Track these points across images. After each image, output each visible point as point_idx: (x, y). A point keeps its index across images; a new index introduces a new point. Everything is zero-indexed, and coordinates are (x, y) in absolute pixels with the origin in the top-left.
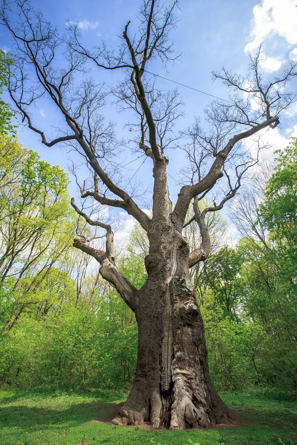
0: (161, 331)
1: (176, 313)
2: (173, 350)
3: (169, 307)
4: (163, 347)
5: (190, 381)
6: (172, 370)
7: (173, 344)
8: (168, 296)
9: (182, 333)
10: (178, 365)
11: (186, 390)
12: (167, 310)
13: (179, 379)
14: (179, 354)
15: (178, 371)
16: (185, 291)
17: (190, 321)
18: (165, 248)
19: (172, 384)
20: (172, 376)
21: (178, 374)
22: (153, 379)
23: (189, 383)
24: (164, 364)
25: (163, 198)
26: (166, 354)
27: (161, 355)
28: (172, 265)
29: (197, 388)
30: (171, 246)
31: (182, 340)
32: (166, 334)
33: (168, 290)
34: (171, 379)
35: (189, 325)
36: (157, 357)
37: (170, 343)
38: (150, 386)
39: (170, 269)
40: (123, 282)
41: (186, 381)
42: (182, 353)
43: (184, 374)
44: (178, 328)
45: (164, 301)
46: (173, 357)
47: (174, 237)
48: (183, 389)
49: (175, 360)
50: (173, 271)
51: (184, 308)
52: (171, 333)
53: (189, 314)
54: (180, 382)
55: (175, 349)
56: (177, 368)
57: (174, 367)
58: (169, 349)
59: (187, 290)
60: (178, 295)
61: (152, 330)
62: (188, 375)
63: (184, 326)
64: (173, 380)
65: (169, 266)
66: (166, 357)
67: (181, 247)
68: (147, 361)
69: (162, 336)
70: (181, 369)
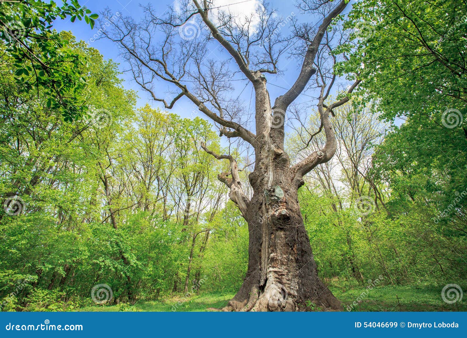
0: (260, 238)
1: (270, 220)
2: (269, 252)
3: (265, 216)
4: (262, 251)
5: (280, 277)
6: (267, 269)
7: (269, 248)
8: (263, 206)
9: (275, 237)
10: (271, 264)
12: (263, 218)
14: (272, 255)
15: (271, 269)
16: (275, 200)
17: (281, 225)
18: (263, 163)
19: (266, 280)
20: (267, 274)
21: (270, 271)
22: (254, 277)
23: (279, 279)
24: (263, 265)
25: (262, 116)
26: (264, 256)
27: (260, 257)
28: (269, 178)
29: (288, 282)
30: (268, 160)
31: (275, 243)
32: (264, 240)
35: (282, 229)
36: (258, 259)
37: (267, 247)
38: (251, 283)
39: (267, 182)
40: (241, 202)
41: (276, 278)
42: (275, 254)
43: (275, 272)
44: (272, 233)
45: (262, 212)
46: (269, 258)
47: (268, 151)
48: (273, 283)
49: (269, 260)
50: (269, 183)
51: (274, 215)
52: (267, 238)
53: (280, 219)
54: (272, 277)
56: (270, 267)
58: (266, 251)
59: (276, 198)
60: (270, 204)
61: (254, 238)
62: (280, 272)
63: (277, 230)
64: (267, 277)
65: (266, 179)
66: (264, 259)
67: (275, 159)
69: (261, 242)
70: (273, 267)
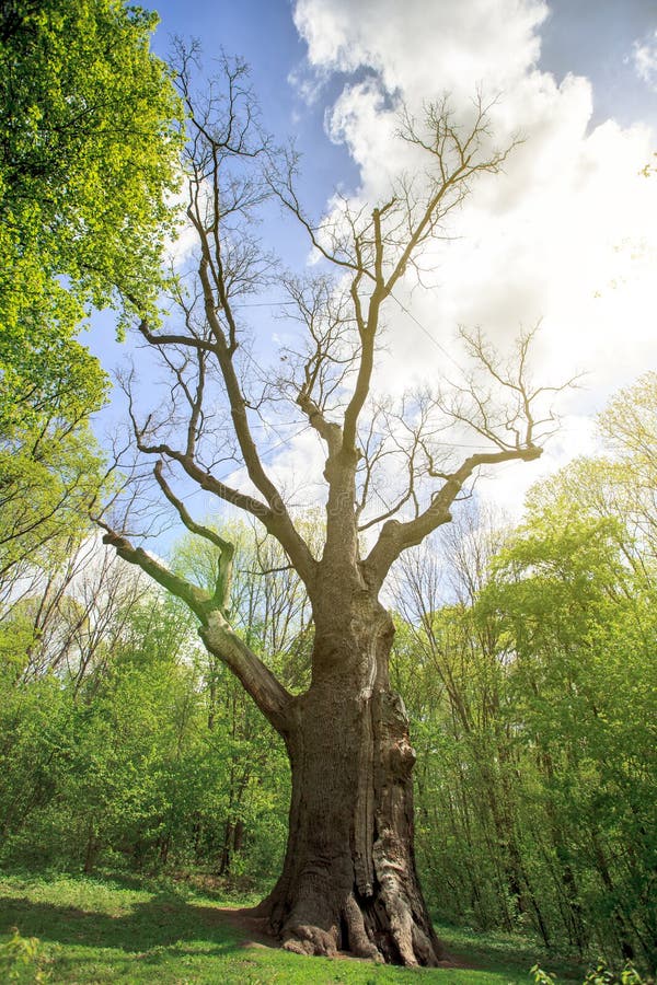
0: (355, 786)
1: (383, 757)
2: (375, 823)
3: (368, 743)
4: (357, 815)
5: (404, 883)
6: (376, 861)
7: (375, 812)
8: (367, 721)
9: (391, 795)
10: (386, 853)
11: (404, 899)
12: (365, 747)
13: (390, 879)
14: (387, 831)
15: (386, 862)
18: (358, 629)
19: (378, 886)
20: (375, 872)
21: (387, 868)
22: (343, 873)
23: (404, 887)
24: (360, 848)
26: (363, 831)
27: (352, 829)
28: (370, 666)
29: (414, 896)
30: (370, 630)
31: (391, 808)
32: (363, 792)
33: (368, 712)
34: (375, 876)
35: (400, 783)
36: (347, 832)
37: (370, 810)
38: (338, 886)
39: (367, 672)
41: (401, 883)
42: (392, 832)
43: (396, 870)
44: (385, 786)
45: (360, 731)
46: (376, 836)
48: (399, 896)
49: (380, 842)
50: (371, 676)
51: (397, 751)
52: (371, 792)
53: (405, 763)
54: (393, 886)
55: (381, 824)
56: (384, 857)
57: (379, 855)
58: (369, 820)
60: (389, 726)
61: (338, 781)
62: (402, 872)
63: (394, 783)
64: (380, 879)
65: (365, 665)
66: (363, 834)
67: (385, 635)
68: (328, 838)
69: (356, 796)
70: (390, 859)
